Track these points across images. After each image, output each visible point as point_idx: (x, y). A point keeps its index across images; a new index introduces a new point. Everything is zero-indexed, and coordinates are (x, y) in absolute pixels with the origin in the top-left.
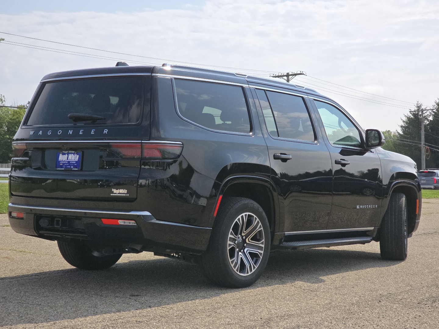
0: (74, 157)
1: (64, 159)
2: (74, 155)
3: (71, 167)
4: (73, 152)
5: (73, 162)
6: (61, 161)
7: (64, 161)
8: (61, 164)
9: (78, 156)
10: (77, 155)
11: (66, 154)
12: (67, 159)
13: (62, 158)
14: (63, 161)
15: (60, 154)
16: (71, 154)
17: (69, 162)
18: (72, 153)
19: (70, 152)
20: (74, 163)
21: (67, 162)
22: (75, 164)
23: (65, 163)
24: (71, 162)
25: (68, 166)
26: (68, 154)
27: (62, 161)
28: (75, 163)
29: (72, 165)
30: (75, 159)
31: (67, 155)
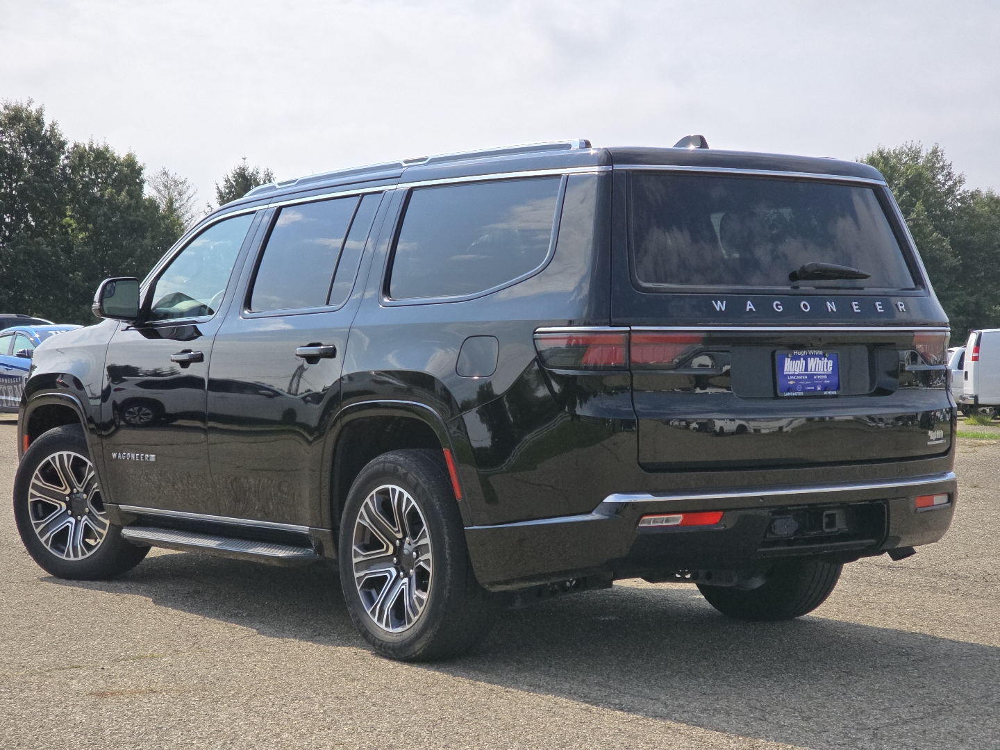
0: (821, 366)
1: (798, 371)
2: (820, 359)
3: (816, 388)
4: (821, 353)
5: (820, 377)
6: (790, 375)
7: (799, 375)
8: (791, 383)
9: (831, 361)
10: (828, 360)
11: (802, 359)
12: (806, 369)
13: (792, 367)
14: (797, 375)
15: (786, 359)
16: (812, 359)
17: (811, 376)
18: (814, 356)
19: (811, 352)
20: (824, 379)
21: (806, 377)
22: (826, 382)
23: (802, 380)
24: (815, 377)
25: (808, 385)
26: (805, 358)
27: (794, 375)
28: (827, 379)
29: (819, 384)
30: (825, 370)
31: (802, 361)
